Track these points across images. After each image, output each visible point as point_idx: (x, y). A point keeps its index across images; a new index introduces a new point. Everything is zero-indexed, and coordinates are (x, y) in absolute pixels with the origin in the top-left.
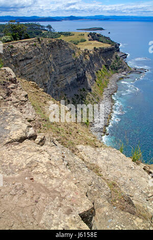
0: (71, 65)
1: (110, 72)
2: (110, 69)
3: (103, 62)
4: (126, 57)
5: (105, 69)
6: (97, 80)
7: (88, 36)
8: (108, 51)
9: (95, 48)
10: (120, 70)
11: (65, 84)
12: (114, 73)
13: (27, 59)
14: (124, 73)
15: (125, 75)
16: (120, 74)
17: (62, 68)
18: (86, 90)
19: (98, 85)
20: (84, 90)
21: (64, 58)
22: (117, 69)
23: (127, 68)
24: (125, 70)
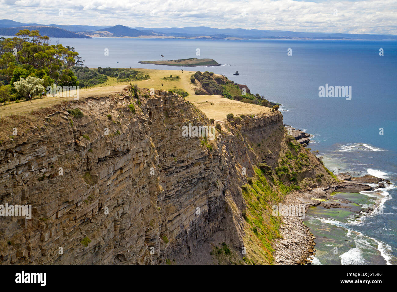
0: (196, 170)
1: (279, 189)
2: (275, 177)
3: (253, 156)
4: (307, 142)
5: (263, 178)
6: (250, 217)
7: (193, 81)
8: (266, 124)
9: (230, 117)
10: (305, 181)
11: (176, 233)
12: (288, 192)
13: (115, 153)
14: (319, 190)
15: (324, 197)
16: (307, 194)
17: (173, 179)
18: (231, 250)
19: (255, 231)
20: (228, 252)
21: (179, 149)
22: (294, 180)
23: (325, 174)
24: (319, 182)
